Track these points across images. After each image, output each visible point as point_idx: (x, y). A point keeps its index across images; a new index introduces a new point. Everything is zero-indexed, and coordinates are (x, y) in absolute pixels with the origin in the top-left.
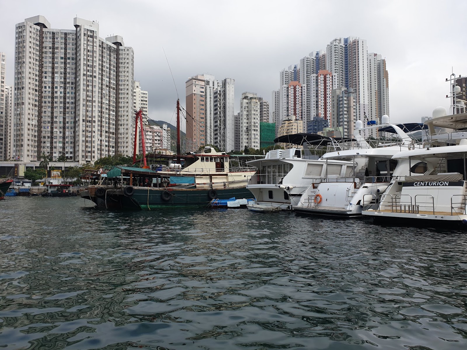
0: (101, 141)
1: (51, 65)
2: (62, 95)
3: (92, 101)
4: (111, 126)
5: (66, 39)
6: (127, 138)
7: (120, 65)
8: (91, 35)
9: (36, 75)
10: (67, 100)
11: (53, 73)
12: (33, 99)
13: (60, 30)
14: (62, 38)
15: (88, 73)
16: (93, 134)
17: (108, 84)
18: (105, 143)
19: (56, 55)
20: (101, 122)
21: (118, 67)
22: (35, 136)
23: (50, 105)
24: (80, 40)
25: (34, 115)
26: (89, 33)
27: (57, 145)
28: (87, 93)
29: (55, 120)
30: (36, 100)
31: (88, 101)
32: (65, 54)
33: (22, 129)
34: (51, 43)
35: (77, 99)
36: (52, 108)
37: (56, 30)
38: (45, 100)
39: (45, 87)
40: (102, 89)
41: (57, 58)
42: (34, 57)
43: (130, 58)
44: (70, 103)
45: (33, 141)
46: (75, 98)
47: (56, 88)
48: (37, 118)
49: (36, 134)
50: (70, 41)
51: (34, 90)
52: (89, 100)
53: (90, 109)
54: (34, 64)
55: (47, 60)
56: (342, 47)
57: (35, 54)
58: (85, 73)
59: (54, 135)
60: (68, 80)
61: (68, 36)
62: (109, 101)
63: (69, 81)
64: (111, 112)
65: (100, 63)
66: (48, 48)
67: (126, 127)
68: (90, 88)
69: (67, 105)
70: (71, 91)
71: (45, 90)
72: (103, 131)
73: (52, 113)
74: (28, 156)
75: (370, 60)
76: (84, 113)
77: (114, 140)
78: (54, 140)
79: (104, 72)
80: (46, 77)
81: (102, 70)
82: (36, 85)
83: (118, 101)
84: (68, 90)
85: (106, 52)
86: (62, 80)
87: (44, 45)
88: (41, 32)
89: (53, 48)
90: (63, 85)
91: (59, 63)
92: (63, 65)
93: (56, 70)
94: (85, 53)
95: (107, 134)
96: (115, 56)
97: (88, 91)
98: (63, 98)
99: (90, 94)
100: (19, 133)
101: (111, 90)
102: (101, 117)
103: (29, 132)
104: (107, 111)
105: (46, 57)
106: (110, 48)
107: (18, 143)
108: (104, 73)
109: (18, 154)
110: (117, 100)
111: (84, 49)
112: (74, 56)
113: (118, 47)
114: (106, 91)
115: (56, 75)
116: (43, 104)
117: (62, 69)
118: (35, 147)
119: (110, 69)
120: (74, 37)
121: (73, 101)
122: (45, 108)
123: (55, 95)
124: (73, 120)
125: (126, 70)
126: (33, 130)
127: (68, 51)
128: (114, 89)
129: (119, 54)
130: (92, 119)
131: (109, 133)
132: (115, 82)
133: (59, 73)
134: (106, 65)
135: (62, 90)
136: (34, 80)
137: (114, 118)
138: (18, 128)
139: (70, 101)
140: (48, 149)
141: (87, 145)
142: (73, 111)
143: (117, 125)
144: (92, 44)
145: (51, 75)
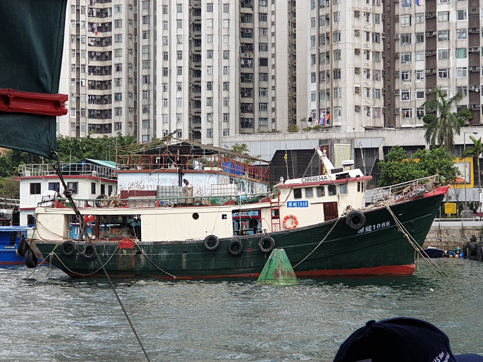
22: (376, 36)
27: (449, 63)
33: (336, 13)
45: (371, 54)
49: (379, 28)
59: (440, 27)
74: (357, 109)
78: (441, 47)
100: (325, 29)
103: (356, 21)
107: (325, 67)
109: (326, 104)
118: (376, 78)
138: (323, 12)
140: (418, 81)
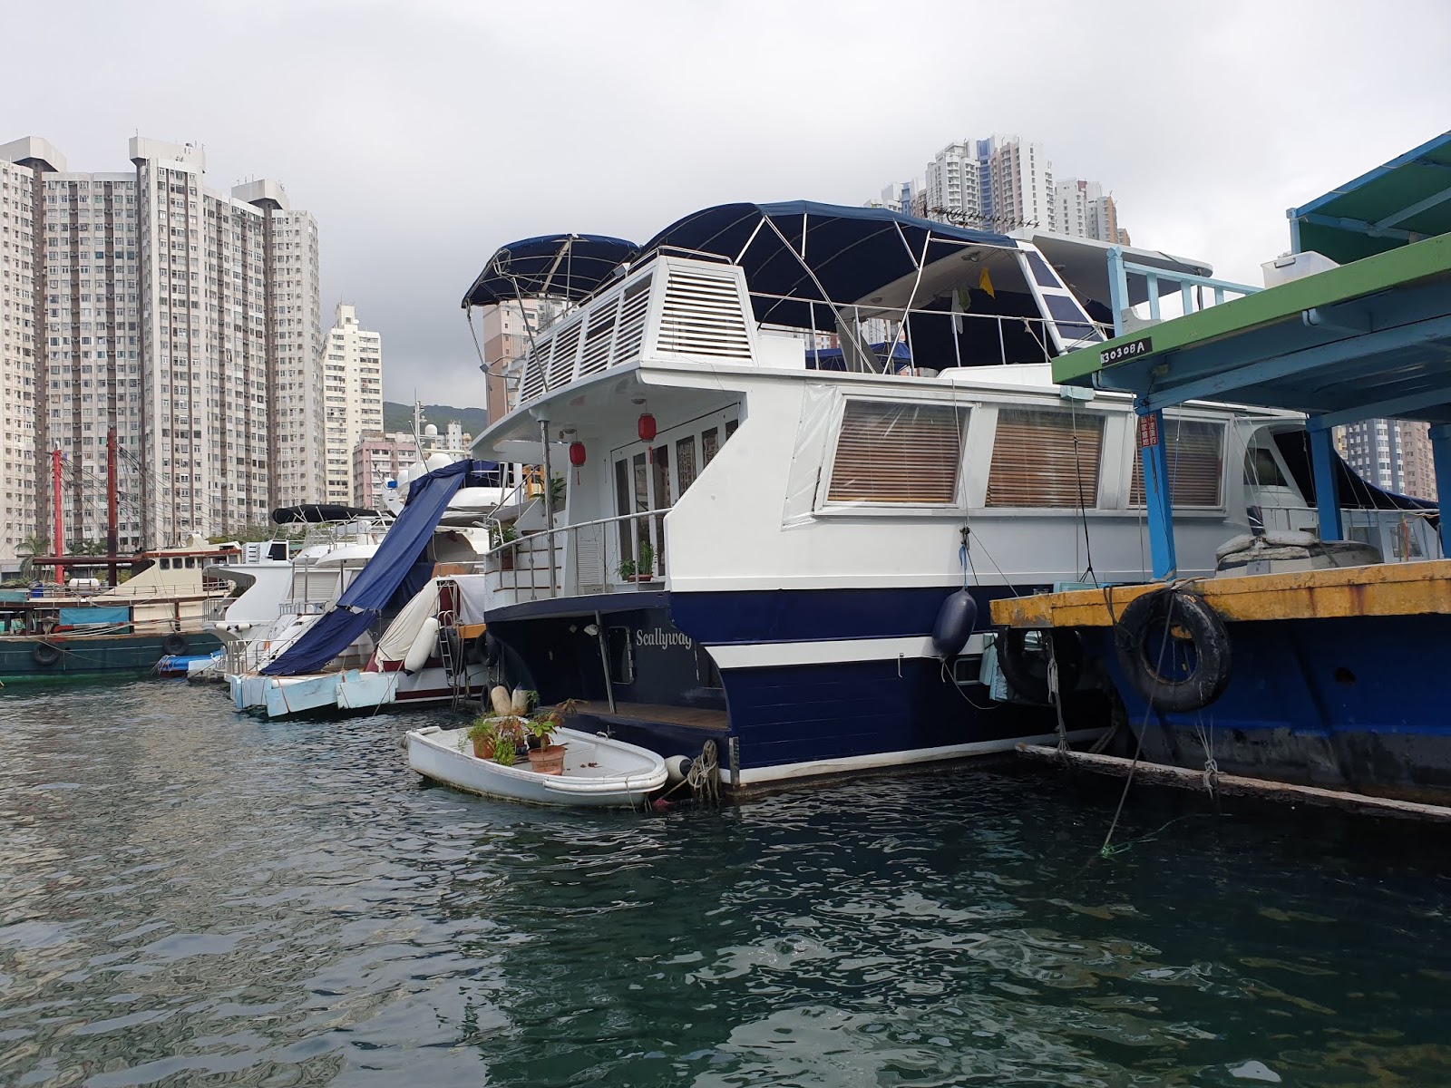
0: (224, 487)
1: (68, 276)
2: (104, 361)
3: (190, 376)
4: (254, 443)
5: (108, 201)
6: (303, 476)
7: (277, 265)
8: (180, 186)
9: (26, 309)
10: (120, 376)
11: (75, 300)
12: (19, 377)
13: (92, 176)
14: (97, 197)
15: (174, 296)
16: (196, 470)
17: (240, 322)
18: (235, 494)
19: (81, 248)
20: (223, 434)
21: (269, 271)
23: (70, 391)
24: (148, 201)
25: (22, 423)
26: (173, 181)
27: (92, 506)
28: (174, 354)
29: (85, 433)
30: (27, 381)
31: (176, 375)
32: (109, 243)
34: (67, 214)
35: (146, 372)
36: (77, 400)
37: (80, 174)
38: (55, 377)
39: (55, 342)
40: (222, 339)
41: (85, 256)
42: (19, 256)
43: (306, 242)
44: (127, 383)
45: (23, 498)
46: (142, 367)
47: (86, 340)
48: (32, 432)
49: (32, 477)
50: (122, 205)
51: (21, 351)
52: (182, 374)
53: (183, 399)
54: (20, 278)
55: (58, 262)
56: (972, 167)
57: (20, 249)
58: (165, 295)
59: (84, 478)
60: (118, 319)
61: (115, 192)
62: (246, 371)
63: (122, 320)
64: (254, 404)
65: (214, 261)
66: (58, 228)
67: (298, 443)
68: (181, 338)
69: (120, 390)
70: (129, 348)
71: (54, 348)
72: (228, 459)
73: (77, 414)
75: (1065, 202)
76: (165, 412)
77: (265, 484)
78: (86, 493)
79: (228, 288)
80: (55, 313)
81: (221, 283)
82: (27, 338)
83: (274, 368)
84: (119, 347)
85: (231, 231)
86: (103, 318)
87: (47, 221)
88: (38, 184)
89: (74, 228)
90: (104, 333)
91: (93, 271)
92: (103, 276)
93: (82, 291)
94: (164, 237)
95: (243, 468)
96: (261, 239)
97: (176, 347)
98: (105, 369)
99: (181, 354)
101: (252, 338)
102: (223, 420)
103: (8, 472)
104: (241, 401)
105: (53, 256)
106: (242, 218)
108: (226, 292)
110: (271, 366)
111: (161, 227)
112: (134, 249)
113: (267, 213)
114: (234, 343)
115: (83, 305)
116: (50, 391)
117: (100, 286)
118: (28, 516)
119: (245, 279)
120: (133, 193)
121: (135, 376)
122: (57, 400)
123: (84, 362)
124: (136, 433)
125: (294, 277)
126: (20, 466)
127: (116, 234)
128: (259, 334)
129: (272, 234)
130: (191, 427)
131: (248, 463)
132: (262, 316)
133: (93, 298)
134: (233, 267)
135: (104, 348)
136: (21, 321)
137: (264, 419)
139: (127, 378)
140: (67, 518)
141: (178, 504)
142: (137, 405)
143: (272, 440)
144: (183, 212)
145: (68, 305)
